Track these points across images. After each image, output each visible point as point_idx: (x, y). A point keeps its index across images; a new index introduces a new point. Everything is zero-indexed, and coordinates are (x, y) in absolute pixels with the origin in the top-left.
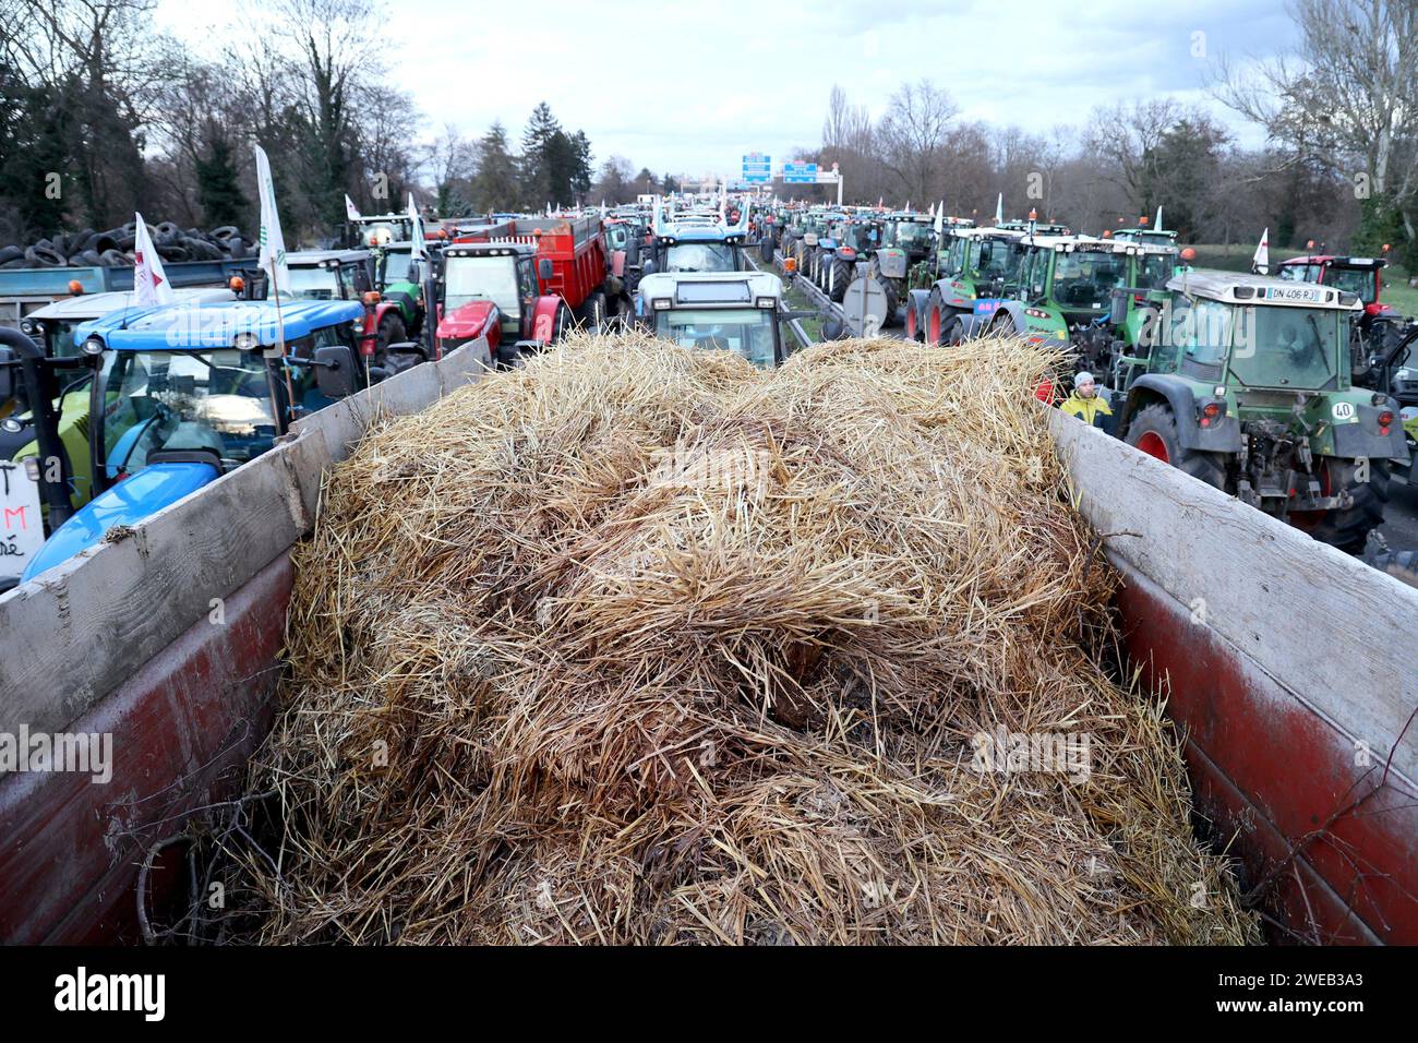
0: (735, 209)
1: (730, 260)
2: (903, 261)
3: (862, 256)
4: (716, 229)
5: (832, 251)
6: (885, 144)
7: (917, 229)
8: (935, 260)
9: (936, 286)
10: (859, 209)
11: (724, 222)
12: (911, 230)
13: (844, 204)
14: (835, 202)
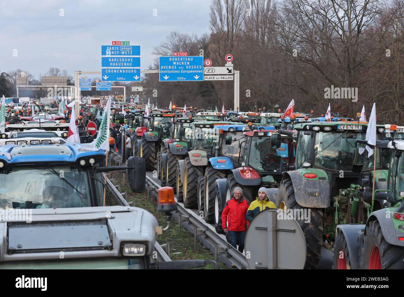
0: (92, 117)
1: (84, 188)
2: (326, 185)
3: (269, 179)
4: (65, 148)
5: (227, 173)
6: (295, 27)
7: (343, 141)
8: (370, 184)
9: (374, 218)
10: (263, 115)
11: (75, 137)
12: (336, 143)
13: (242, 109)
14: (230, 106)
